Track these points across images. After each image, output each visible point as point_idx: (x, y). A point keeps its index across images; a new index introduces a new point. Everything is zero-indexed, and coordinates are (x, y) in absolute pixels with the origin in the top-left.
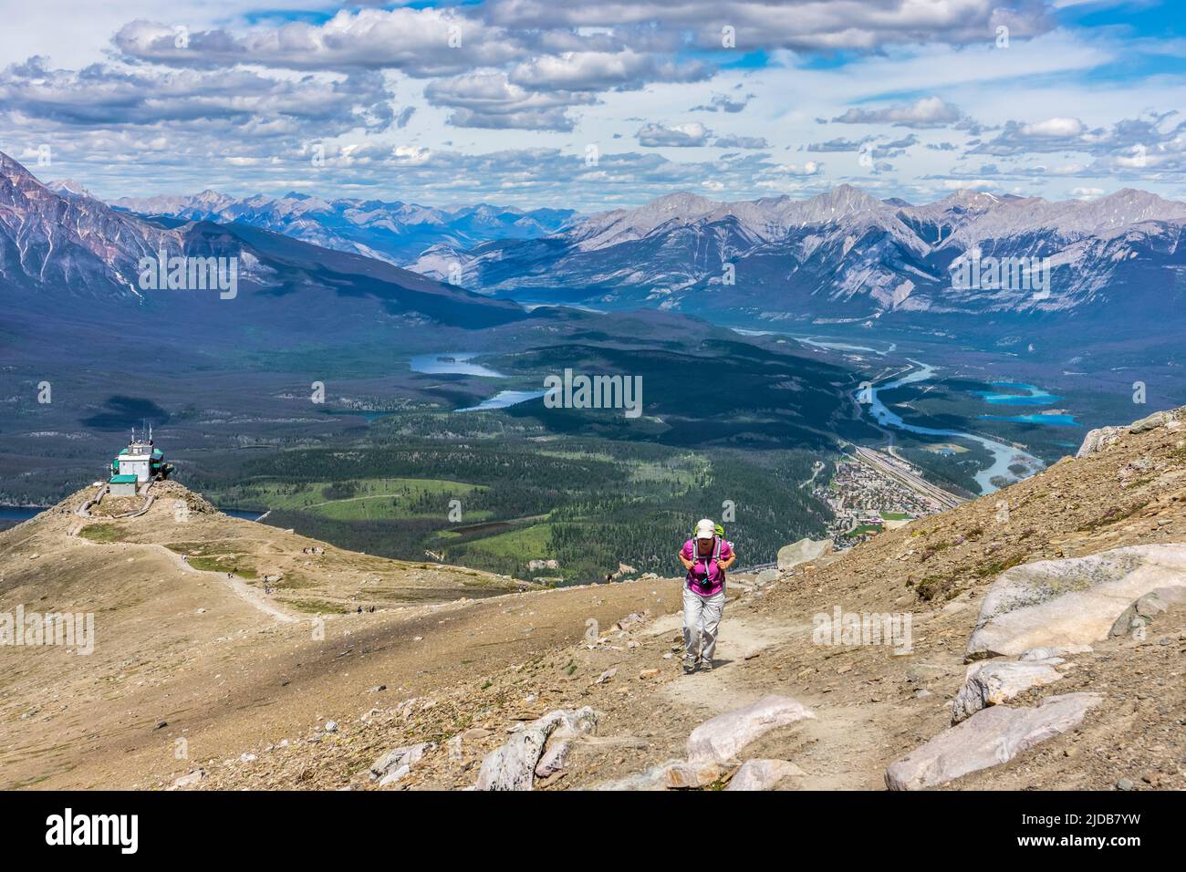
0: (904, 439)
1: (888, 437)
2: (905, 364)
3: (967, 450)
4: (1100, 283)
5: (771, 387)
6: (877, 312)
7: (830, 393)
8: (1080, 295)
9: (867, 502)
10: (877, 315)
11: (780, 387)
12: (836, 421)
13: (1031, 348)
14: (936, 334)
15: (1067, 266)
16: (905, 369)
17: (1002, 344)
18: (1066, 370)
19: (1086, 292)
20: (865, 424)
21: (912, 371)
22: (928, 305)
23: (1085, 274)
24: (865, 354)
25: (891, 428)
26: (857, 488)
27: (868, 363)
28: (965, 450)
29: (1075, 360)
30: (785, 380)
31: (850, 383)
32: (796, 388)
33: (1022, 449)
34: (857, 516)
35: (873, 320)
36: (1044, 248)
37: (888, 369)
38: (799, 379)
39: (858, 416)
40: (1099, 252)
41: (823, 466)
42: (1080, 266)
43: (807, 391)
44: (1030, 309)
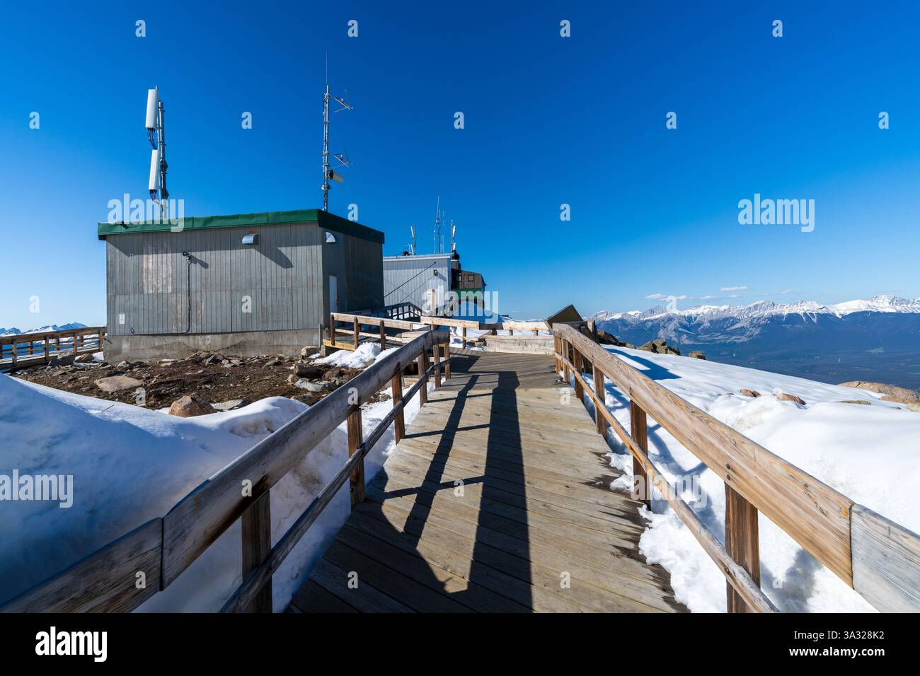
4: (757, 332)
8: (749, 337)
13: (734, 355)
15: (743, 327)
19: (752, 335)
22: (693, 342)
23: (750, 329)
29: (752, 358)
36: (733, 322)
40: (755, 322)
42: (748, 327)
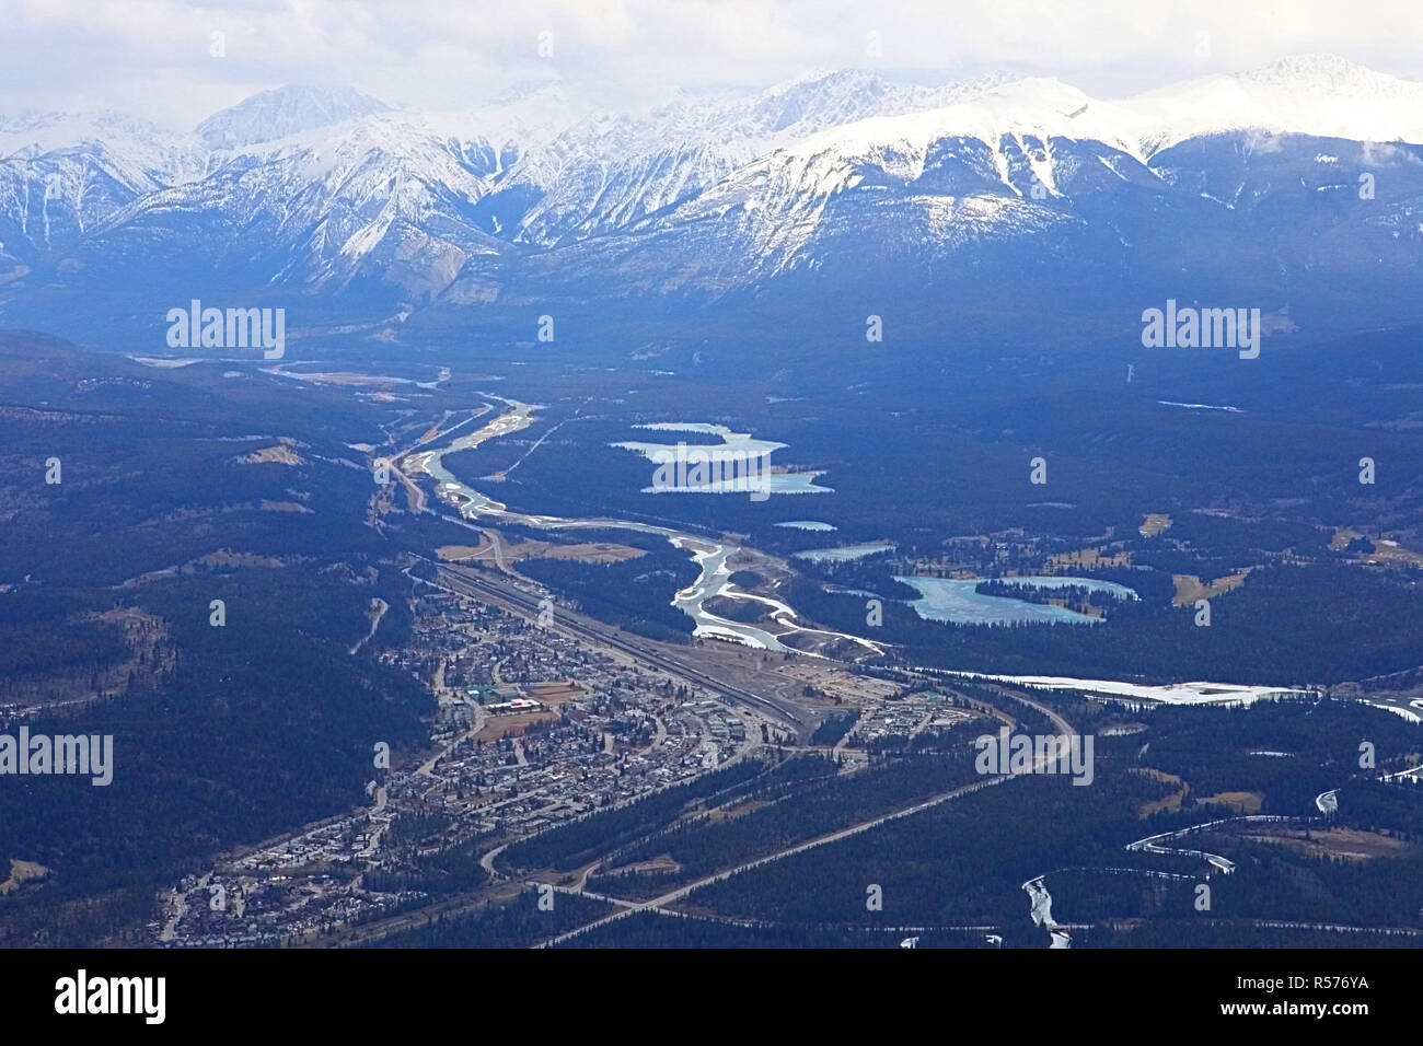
0: (520, 541)
1: (489, 540)
2: (480, 402)
3: (646, 552)
5: (240, 460)
6: (402, 310)
7: (357, 467)
9: (491, 668)
10: (403, 317)
11: (260, 460)
12: (380, 517)
14: (519, 344)
16: (480, 413)
17: (642, 357)
18: (771, 394)
20: (438, 518)
21: (493, 416)
22: (496, 291)
24: (397, 389)
25: (486, 521)
26: (463, 645)
27: (410, 406)
28: (641, 553)
30: (267, 446)
31: (386, 444)
32: (292, 460)
33: (743, 543)
34: (481, 701)
35: (397, 326)
37: (448, 413)
38: (290, 441)
39: (419, 503)
41: (385, 607)
43: (312, 463)
44: (682, 289)
